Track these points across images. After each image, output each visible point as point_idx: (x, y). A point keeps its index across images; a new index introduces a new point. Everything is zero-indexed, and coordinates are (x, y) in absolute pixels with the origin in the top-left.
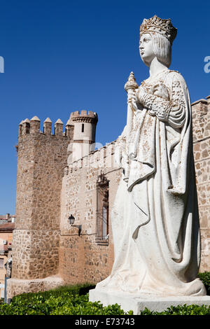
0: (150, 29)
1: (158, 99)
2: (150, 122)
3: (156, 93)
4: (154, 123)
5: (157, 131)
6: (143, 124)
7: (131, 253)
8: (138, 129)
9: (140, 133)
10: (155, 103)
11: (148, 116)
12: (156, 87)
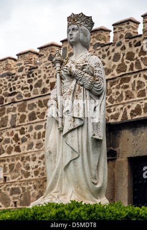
0: (78, 22)
1: (86, 75)
2: (79, 90)
3: (84, 70)
4: (82, 90)
5: (85, 96)
6: (74, 90)
7: (61, 180)
8: (72, 94)
9: (73, 97)
10: (84, 77)
11: (77, 85)
12: (84, 65)
